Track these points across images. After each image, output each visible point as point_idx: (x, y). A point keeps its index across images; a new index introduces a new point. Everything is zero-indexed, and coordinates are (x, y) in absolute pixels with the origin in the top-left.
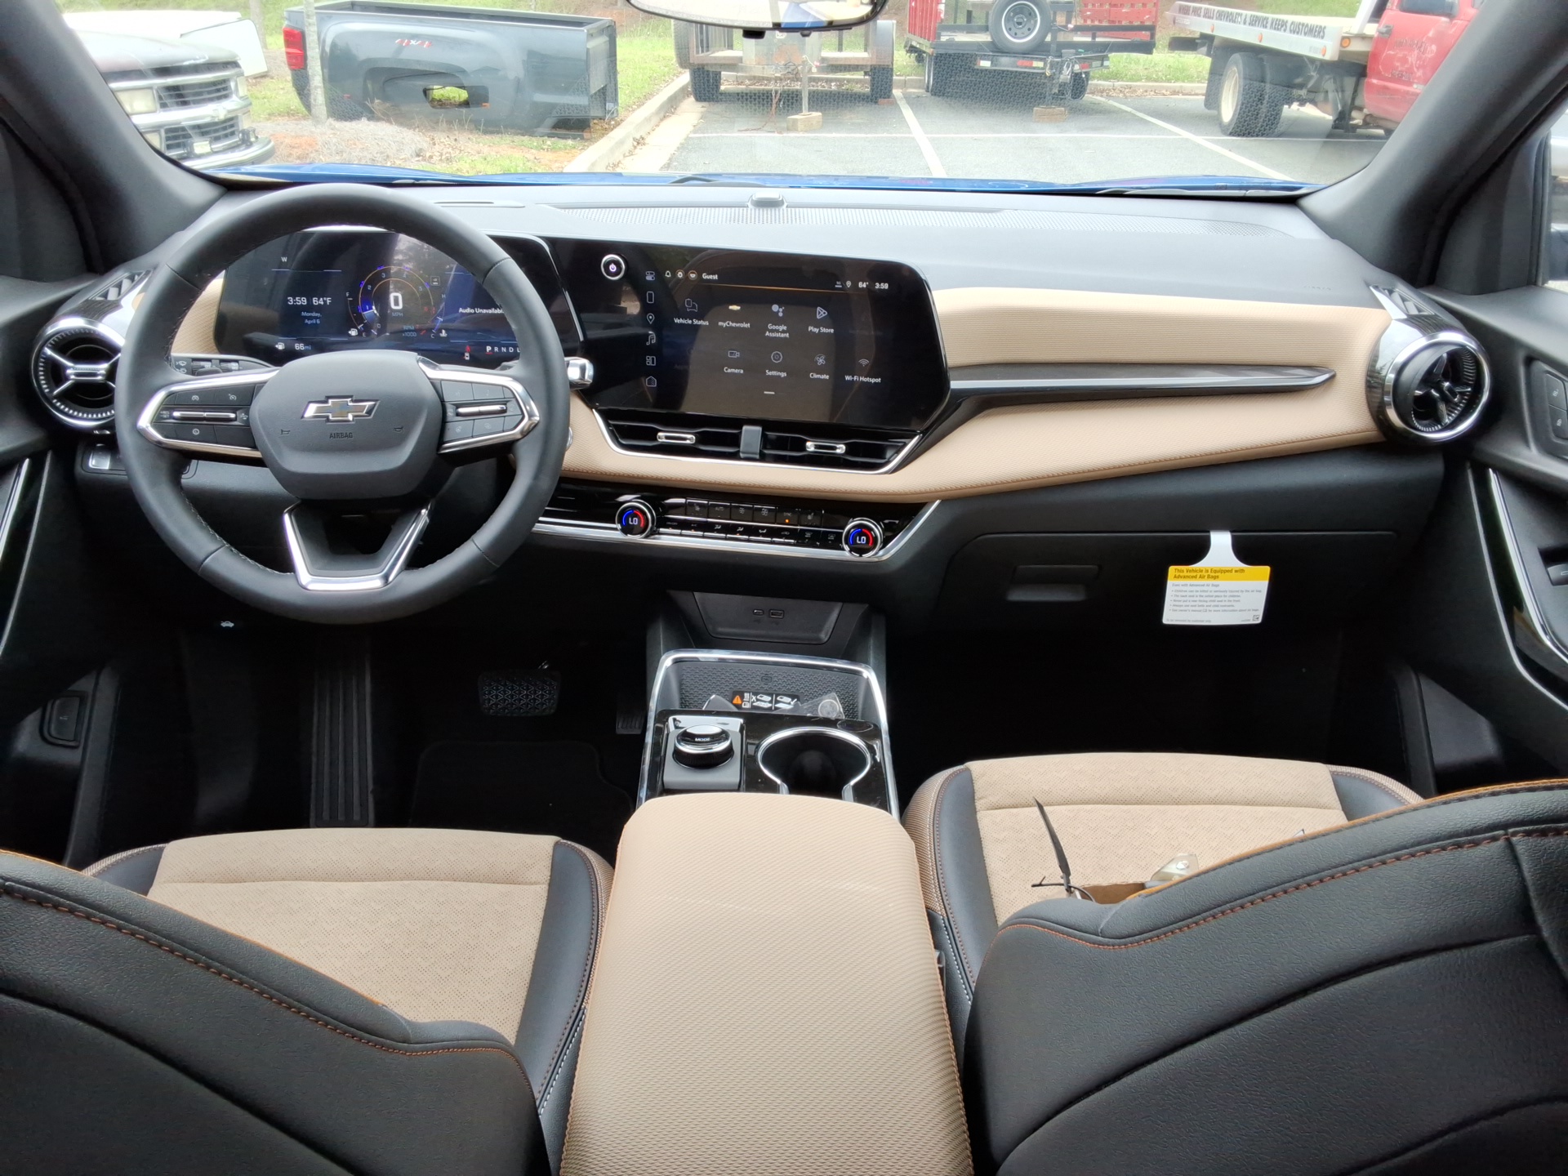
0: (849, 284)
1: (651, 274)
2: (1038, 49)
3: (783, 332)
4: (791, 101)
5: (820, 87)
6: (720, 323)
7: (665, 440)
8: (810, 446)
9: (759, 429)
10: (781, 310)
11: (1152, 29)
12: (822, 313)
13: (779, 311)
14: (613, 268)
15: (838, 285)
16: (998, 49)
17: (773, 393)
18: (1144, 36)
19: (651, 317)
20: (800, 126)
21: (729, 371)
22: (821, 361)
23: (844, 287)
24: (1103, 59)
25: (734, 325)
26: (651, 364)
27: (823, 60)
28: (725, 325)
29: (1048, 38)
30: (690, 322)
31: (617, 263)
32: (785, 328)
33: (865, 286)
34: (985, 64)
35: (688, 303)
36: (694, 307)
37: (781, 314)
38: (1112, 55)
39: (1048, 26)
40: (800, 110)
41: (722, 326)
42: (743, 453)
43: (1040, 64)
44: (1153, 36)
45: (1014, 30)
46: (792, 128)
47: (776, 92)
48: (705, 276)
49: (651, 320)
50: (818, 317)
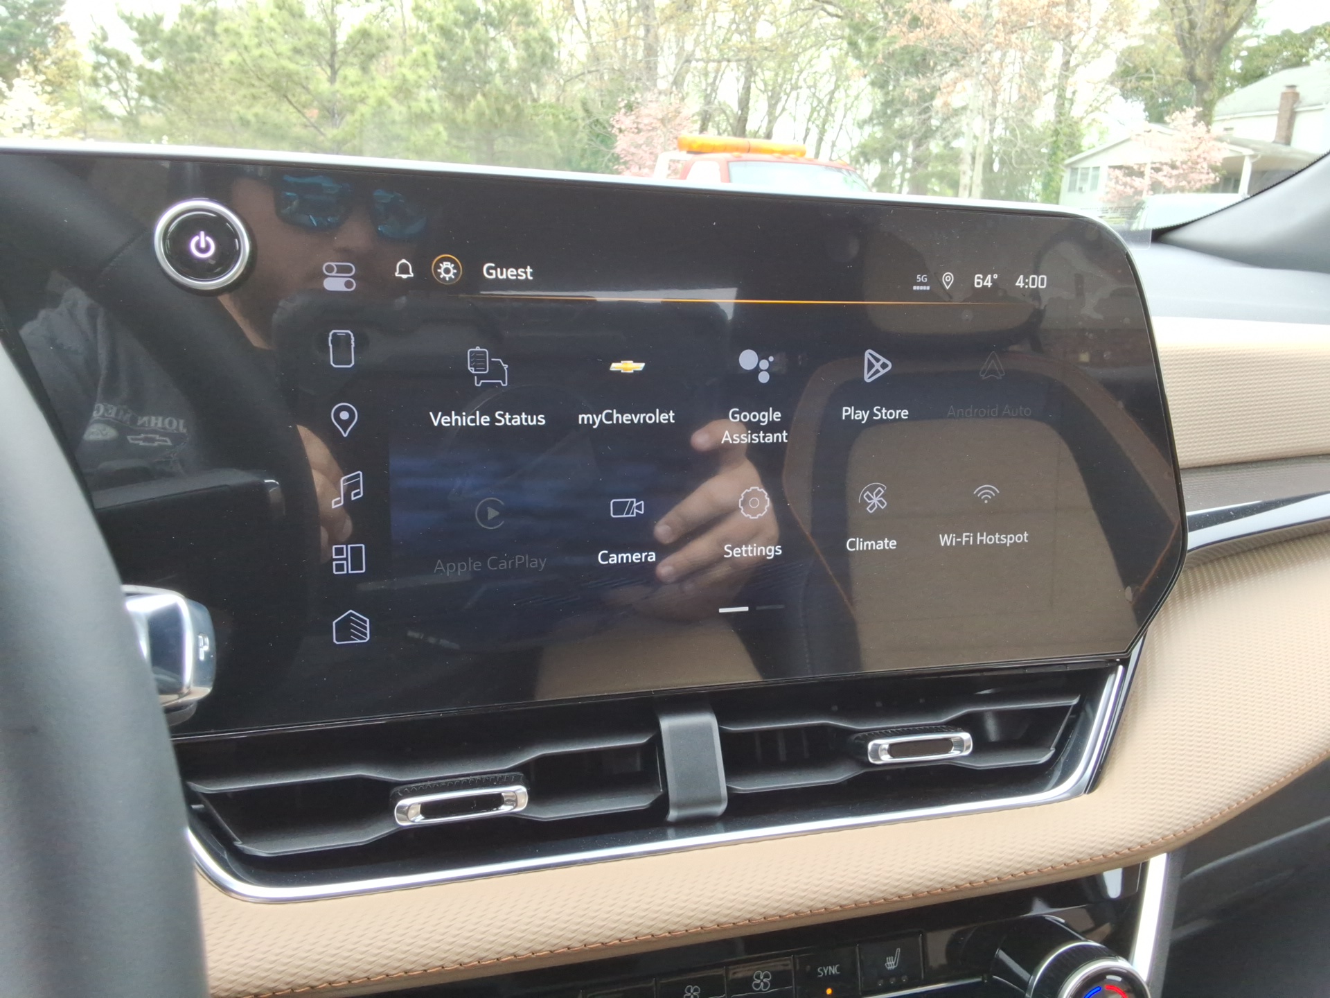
0: (948, 279)
1: (342, 270)
3: (772, 427)
6: (583, 418)
7: (419, 819)
8: (881, 751)
9: (708, 720)
10: (764, 364)
12: (877, 366)
13: (757, 370)
14: (202, 245)
15: (922, 285)
17: (746, 609)
19: (344, 415)
21: (614, 559)
22: (875, 500)
23: (937, 291)
25: (626, 418)
26: (348, 569)
28: (597, 420)
30: (485, 420)
31: (215, 226)
32: (777, 416)
33: (988, 283)
35: (478, 360)
36: (496, 372)
37: (764, 378)
41: (589, 426)
42: (680, 806)
48: (490, 271)
49: (345, 424)
50: (868, 377)
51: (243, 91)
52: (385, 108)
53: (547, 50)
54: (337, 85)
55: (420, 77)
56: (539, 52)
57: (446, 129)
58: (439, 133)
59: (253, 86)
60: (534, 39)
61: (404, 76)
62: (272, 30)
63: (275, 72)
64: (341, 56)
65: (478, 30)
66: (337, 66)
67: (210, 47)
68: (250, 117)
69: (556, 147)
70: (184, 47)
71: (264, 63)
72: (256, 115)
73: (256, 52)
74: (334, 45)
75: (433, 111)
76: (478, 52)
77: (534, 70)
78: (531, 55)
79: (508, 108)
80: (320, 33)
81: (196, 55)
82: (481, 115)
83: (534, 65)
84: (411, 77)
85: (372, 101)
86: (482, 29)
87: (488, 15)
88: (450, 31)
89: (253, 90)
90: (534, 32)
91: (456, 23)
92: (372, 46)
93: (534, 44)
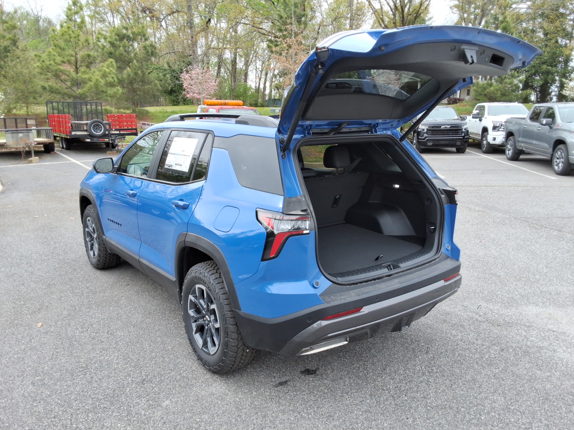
2: (104, 136)
4: (28, 154)
5: (37, 149)
11: (136, 129)
16: (91, 136)
18: (134, 131)
20: (33, 161)
24: (124, 138)
27: (36, 141)
29: (107, 133)
34: (89, 140)
38: (127, 136)
39: (106, 130)
40: (31, 157)
43: (108, 140)
44: (137, 131)
45: (96, 131)
46: (31, 162)
47: (23, 151)
51: (43, 77)
52: (98, 82)
53: (153, 50)
54: (80, 74)
55: (111, 71)
56: (150, 51)
57: (120, 87)
58: (118, 90)
59: (46, 75)
60: (148, 46)
61: (105, 70)
62: (54, 55)
63: (57, 70)
64: (79, 63)
65: (125, 42)
66: (78, 67)
67: (14, 51)
68: (46, 86)
69: (159, 86)
70: (3, 51)
71: (51, 67)
72: (49, 86)
73: (48, 63)
74: (76, 59)
75: (114, 81)
76: (125, 51)
77: (149, 57)
78: (147, 52)
79: (139, 72)
80: (72, 56)
81: (9, 54)
82: (129, 75)
83: (148, 56)
84: (107, 70)
85: (94, 80)
86: (127, 42)
87: (129, 36)
88: (114, 43)
89: (47, 76)
90: (148, 43)
91: (116, 40)
92: (91, 60)
93: (148, 48)
